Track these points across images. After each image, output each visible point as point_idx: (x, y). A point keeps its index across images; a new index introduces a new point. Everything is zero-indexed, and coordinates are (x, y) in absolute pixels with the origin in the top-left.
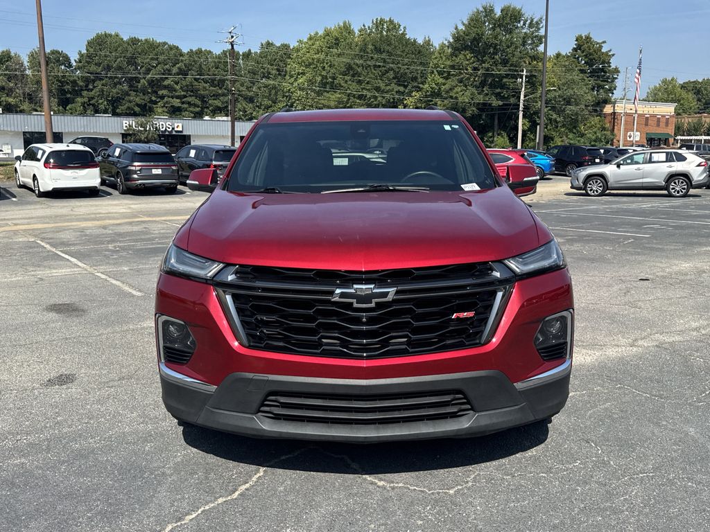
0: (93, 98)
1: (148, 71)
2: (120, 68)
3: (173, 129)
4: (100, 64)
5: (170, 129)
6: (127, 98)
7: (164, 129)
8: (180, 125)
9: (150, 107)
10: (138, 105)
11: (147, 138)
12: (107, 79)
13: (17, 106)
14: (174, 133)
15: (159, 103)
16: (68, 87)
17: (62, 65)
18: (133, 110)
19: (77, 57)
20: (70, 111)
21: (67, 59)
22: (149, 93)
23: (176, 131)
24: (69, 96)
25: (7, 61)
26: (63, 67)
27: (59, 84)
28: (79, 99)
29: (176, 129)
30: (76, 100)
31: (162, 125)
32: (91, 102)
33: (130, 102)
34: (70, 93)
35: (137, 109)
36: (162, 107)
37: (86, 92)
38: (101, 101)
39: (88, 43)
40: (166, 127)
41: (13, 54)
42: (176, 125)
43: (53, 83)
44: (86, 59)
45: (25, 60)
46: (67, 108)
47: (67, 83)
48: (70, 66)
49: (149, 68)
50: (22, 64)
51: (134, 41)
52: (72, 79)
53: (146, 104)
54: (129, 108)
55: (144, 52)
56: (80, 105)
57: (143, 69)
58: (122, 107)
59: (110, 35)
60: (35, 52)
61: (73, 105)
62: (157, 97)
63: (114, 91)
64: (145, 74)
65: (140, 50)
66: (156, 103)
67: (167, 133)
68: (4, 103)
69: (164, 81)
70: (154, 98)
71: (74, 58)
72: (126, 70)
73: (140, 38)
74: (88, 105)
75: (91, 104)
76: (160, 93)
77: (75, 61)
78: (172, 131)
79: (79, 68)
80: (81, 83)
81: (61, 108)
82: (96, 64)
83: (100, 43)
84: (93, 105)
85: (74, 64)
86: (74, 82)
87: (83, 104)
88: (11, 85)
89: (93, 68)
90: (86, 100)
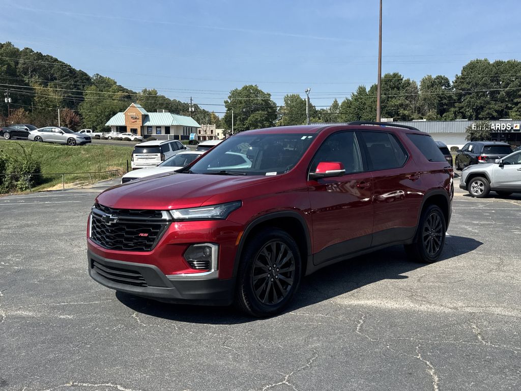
0: (463, 107)
1: (507, 84)
2: (485, 85)
3: (512, 128)
4: (470, 83)
5: (510, 129)
6: (488, 106)
7: (504, 129)
8: (518, 125)
9: (506, 112)
10: (496, 111)
11: (481, 136)
12: (474, 93)
13: (409, 116)
14: (513, 131)
15: (514, 109)
16: (445, 101)
17: (442, 86)
18: (491, 114)
19: (454, 79)
20: (445, 118)
21: (447, 81)
22: (506, 101)
23: (514, 130)
24: (445, 107)
25: (407, 86)
26: (443, 87)
27: (439, 99)
28: (453, 109)
29: (514, 128)
30: (450, 110)
31: (503, 125)
32: (460, 111)
33: (490, 109)
34: (447, 105)
35: (495, 114)
36: (516, 111)
37: (458, 103)
38: (468, 110)
39: (464, 68)
40: (506, 127)
41: (411, 81)
42: (515, 125)
43: (435, 99)
44: (460, 80)
45: (419, 85)
46: (443, 116)
47: (445, 98)
48: (449, 86)
49: (508, 83)
50: (417, 88)
51: (499, 64)
52: (448, 95)
53: (503, 110)
54: (488, 113)
55: (506, 71)
56: (452, 113)
57: (504, 83)
58: (484, 113)
59: (481, 61)
60: (426, 78)
61: (448, 113)
62: (513, 104)
63: (479, 101)
64: (504, 87)
65: (502, 70)
66: (511, 108)
67: (507, 132)
68: (402, 114)
69: (519, 91)
70: (510, 105)
71: (452, 80)
72: (489, 86)
73: (504, 61)
74: (458, 113)
75: (460, 112)
76: (515, 100)
77: (453, 82)
78: (511, 130)
79: (455, 87)
80: (455, 98)
81: (439, 116)
82: (467, 83)
83: (471, 68)
84: (462, 113)
85: (452, 84)
86: (450, 97)
87: (455, 113)
88: (408, 102)
89: (465, 86)
90: (457, 109)
